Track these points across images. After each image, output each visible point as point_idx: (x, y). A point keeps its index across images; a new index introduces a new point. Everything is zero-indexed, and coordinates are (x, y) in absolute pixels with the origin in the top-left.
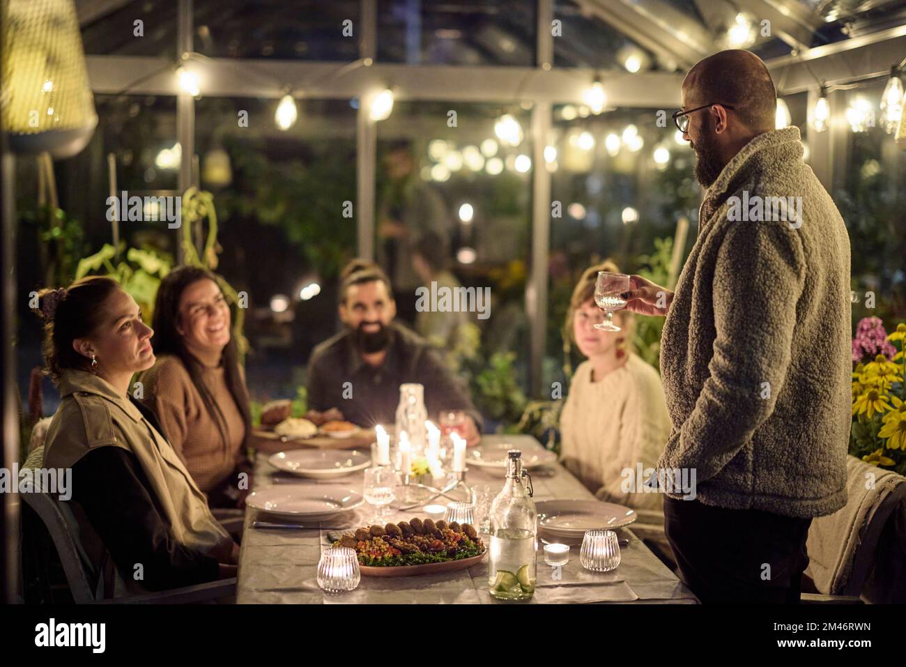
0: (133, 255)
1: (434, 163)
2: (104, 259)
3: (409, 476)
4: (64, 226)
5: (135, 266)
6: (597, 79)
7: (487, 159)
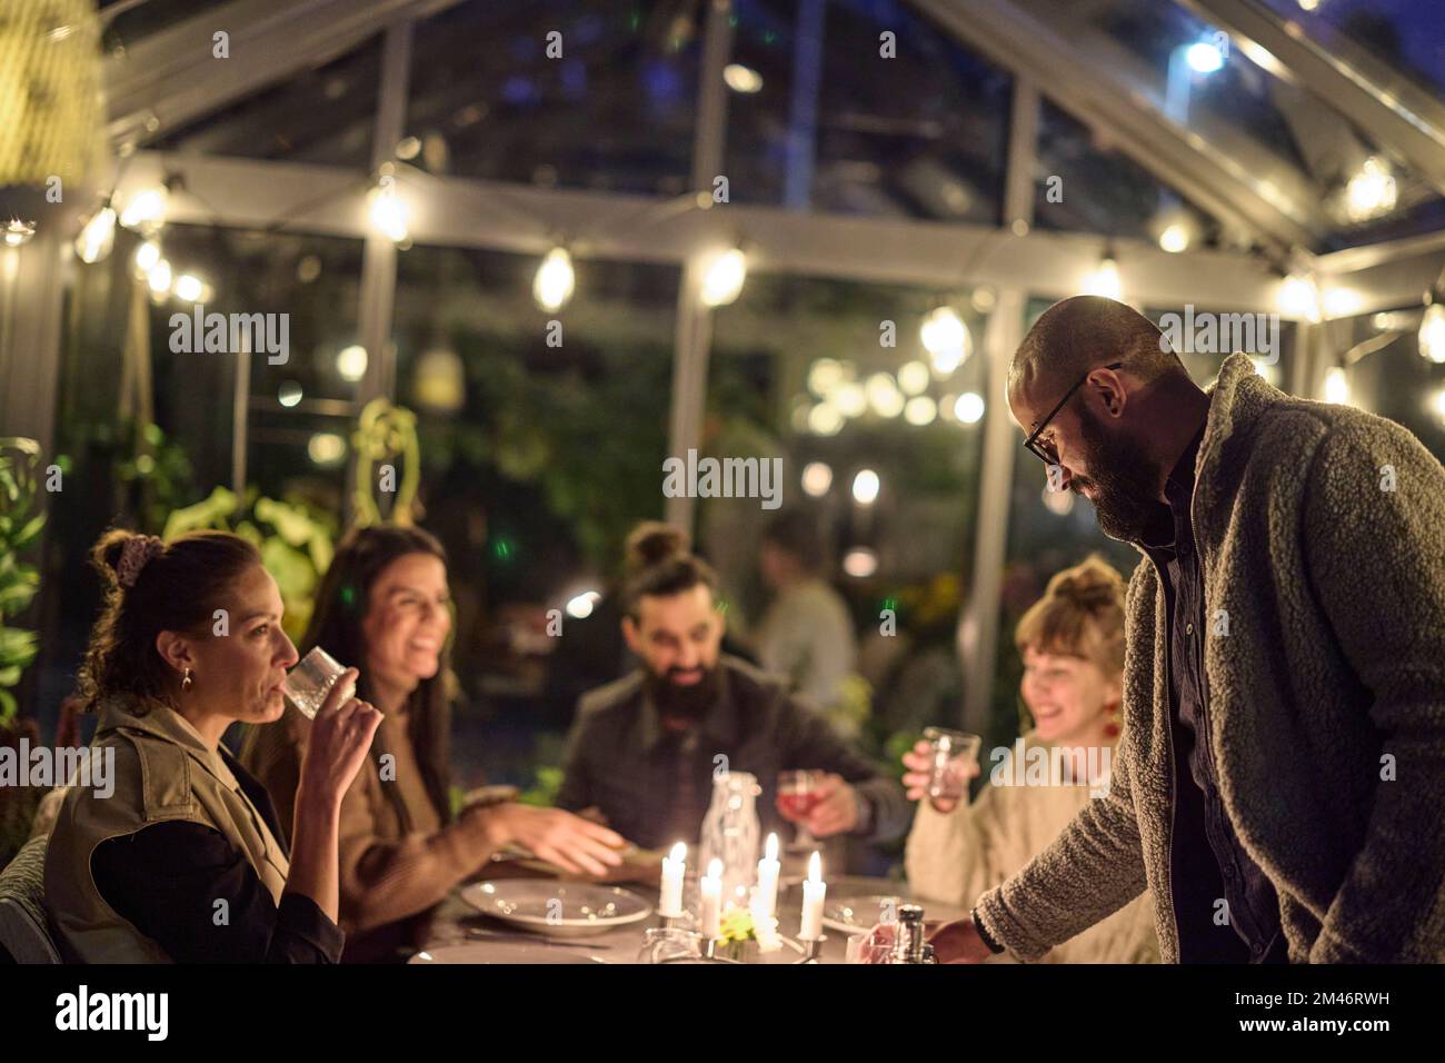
0: (267, 510)
1: (816, 400)
2: (217, 515)
3: (716, 942)
4: (159, 455)
5: (268, 530)
6: (1109, 255)
7: (908, 398)
